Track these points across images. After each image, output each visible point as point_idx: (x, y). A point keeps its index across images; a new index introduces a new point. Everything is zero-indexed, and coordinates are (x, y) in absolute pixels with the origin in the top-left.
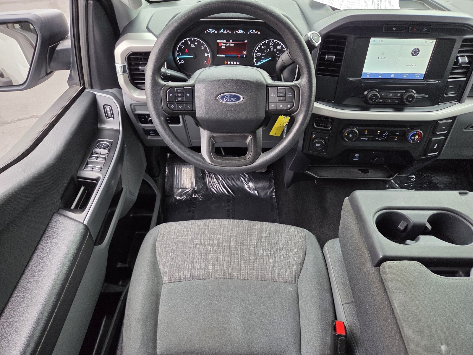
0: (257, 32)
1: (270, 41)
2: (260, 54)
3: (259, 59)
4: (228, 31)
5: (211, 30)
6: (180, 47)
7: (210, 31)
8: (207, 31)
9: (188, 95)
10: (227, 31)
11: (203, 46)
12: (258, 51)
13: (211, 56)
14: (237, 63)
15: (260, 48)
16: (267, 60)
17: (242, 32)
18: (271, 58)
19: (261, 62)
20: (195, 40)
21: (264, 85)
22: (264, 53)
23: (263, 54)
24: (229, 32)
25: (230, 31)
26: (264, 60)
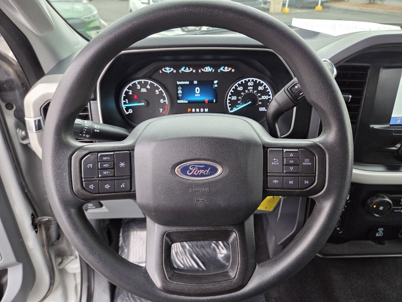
0: (230, 69)
1: (249, 81)
2: (235, 98)
3: (234, 104)
4: (191, 69)
5: (167, 68)
6: (127, 93)
7: (167, 70)
8: (162, 71)
9: (122, 164)
10: (189, 69)
11: (158, 90)
12: (233, 94)
13: (169, 103)
14: (204, 110)
15: (236, 90)
16: (244, 105)
17: (210, 70)
18: (250, 102)
19: (237, 108)
20: (146, 83)
21: (260, 145)
22: (241, 95)
23: (240, 98)
24: (192, 71)
25: (193, 69)
26: (241, 105)
